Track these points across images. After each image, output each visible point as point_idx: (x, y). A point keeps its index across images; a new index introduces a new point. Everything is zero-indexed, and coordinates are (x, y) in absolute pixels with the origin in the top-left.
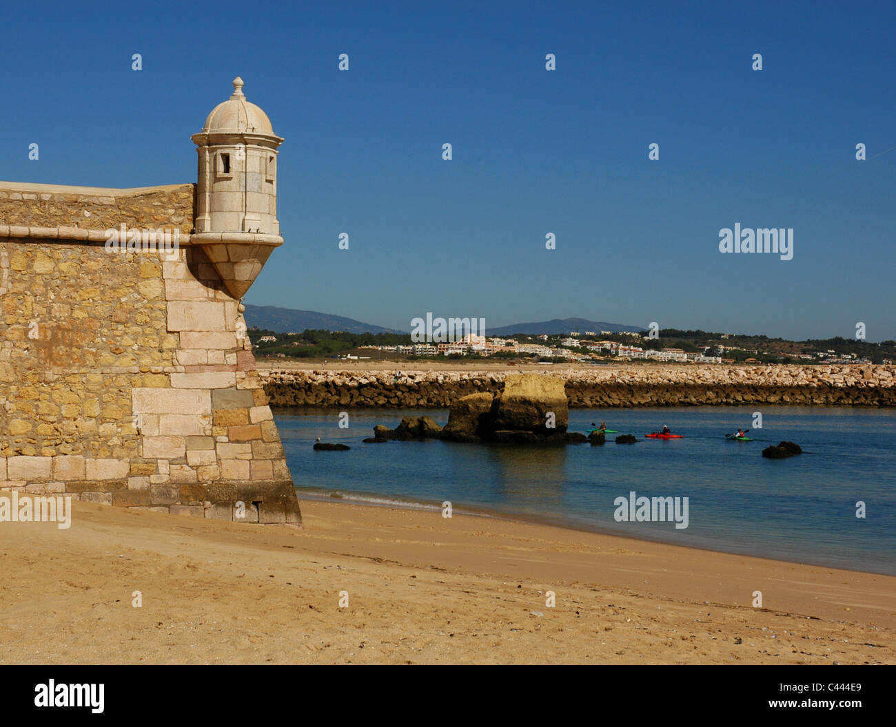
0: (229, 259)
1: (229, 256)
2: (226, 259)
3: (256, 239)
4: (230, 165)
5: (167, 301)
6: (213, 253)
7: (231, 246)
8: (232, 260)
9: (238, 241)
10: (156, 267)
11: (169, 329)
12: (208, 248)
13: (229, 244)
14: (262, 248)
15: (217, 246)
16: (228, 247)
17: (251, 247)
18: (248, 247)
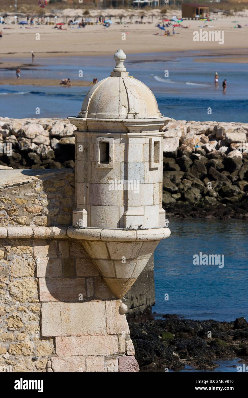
0: (109, 256)
1: (109, 253)
2: (106, 257)
3: (139, 237)
4: (110, 155)
5: (41, 303)
6: (91, 248)
7: (111, 243)
8: (112, 258)
9: (118, 238)
10: (29, 265)
11: (44, 334)
12: (87, 244)
13: (109, 241)
14: (145, 244)
15: (96, 242)
16: (108, 244)
17: (133, 244)
18: (130, 245)
